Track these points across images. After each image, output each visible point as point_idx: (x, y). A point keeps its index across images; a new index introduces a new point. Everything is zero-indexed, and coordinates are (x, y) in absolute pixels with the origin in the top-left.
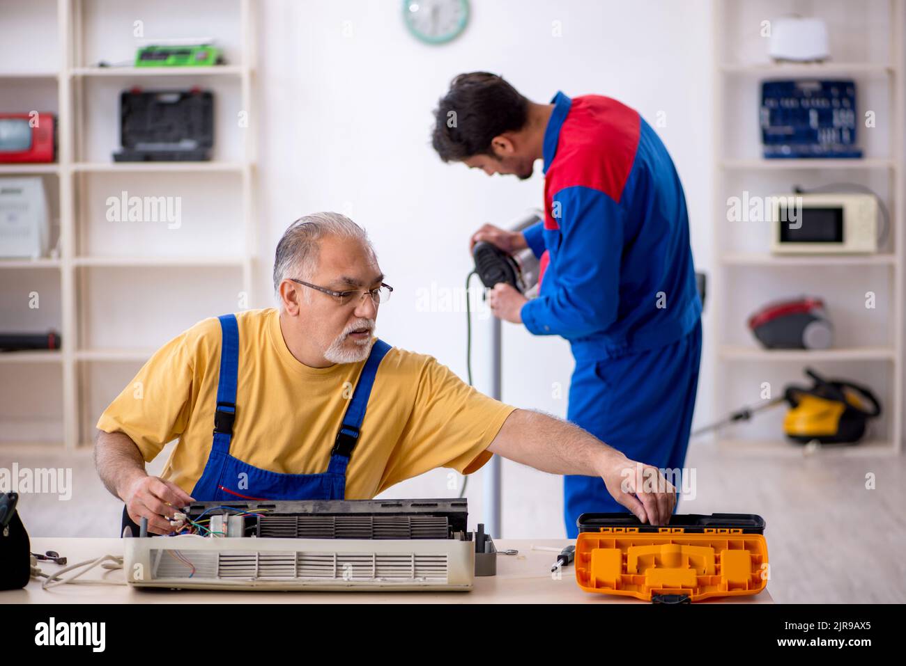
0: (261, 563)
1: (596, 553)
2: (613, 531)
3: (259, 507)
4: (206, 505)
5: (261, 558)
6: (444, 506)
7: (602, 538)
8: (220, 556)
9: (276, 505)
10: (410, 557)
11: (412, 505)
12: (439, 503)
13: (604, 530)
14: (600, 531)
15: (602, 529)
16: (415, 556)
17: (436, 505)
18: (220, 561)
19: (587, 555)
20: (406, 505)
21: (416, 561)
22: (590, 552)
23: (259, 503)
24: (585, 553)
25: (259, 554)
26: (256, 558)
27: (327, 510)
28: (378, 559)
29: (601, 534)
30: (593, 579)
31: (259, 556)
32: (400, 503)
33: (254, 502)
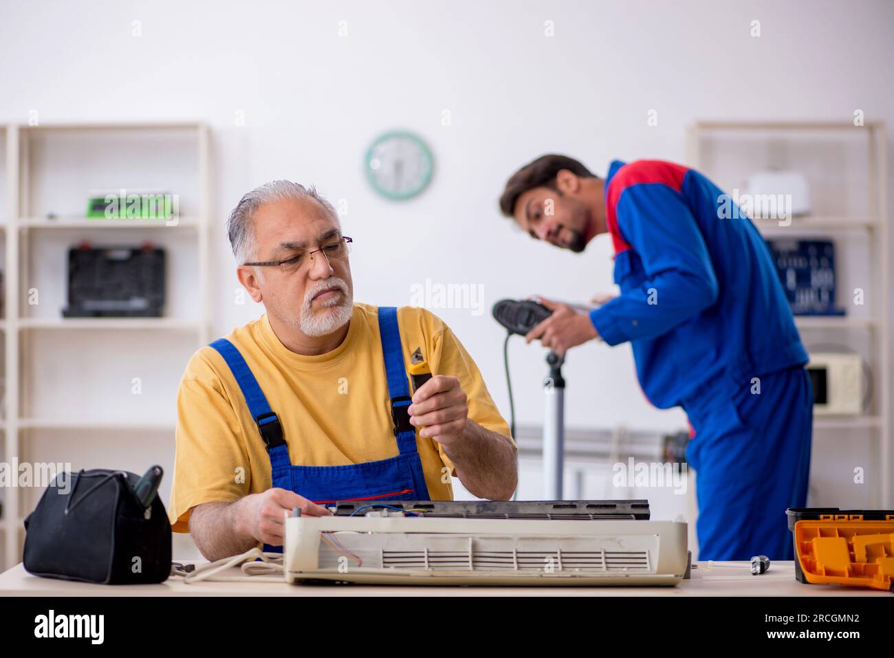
0: (431, 559)
1: (817, 542)
2: (834, 519)
3: (416, 507)
4: (355, 505)
5: (431, 554)
6: (624, 508)
7: (821, 527)
8: (384, 552)
9: (435, 506)
10: (600, 553)
11: (588, 506)
12: (617, 505)
13: (825, 518)
14: (819, 519)
15: (822, 516)
16: (606, 553)
17: (615, 506)
18: (384, 557)
19: (807, 544)
20: (580, 506)
21: (606, 558)
22: (811, 540)
23: (415, 503)
24: (806, 542)
25: (428, 550)
26: (425, 554)
27: (493, 511)
28: (564, 555)
29: (821, 523)
30: (820, 566)
31: (428, 552)
32: (574, 504)
33: (410, 502)
